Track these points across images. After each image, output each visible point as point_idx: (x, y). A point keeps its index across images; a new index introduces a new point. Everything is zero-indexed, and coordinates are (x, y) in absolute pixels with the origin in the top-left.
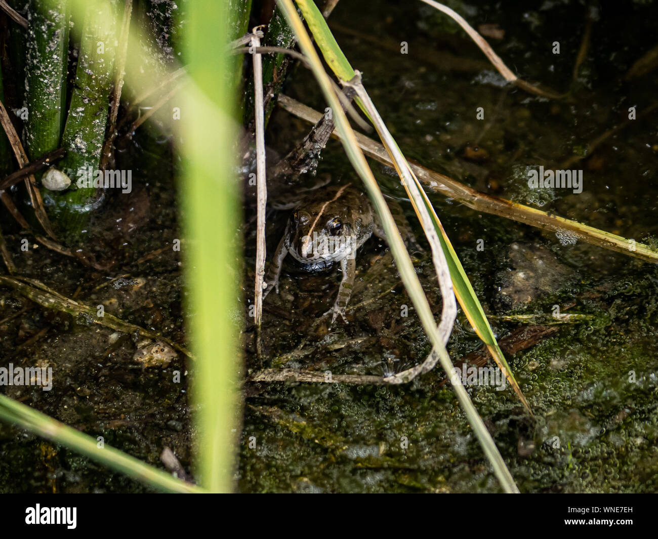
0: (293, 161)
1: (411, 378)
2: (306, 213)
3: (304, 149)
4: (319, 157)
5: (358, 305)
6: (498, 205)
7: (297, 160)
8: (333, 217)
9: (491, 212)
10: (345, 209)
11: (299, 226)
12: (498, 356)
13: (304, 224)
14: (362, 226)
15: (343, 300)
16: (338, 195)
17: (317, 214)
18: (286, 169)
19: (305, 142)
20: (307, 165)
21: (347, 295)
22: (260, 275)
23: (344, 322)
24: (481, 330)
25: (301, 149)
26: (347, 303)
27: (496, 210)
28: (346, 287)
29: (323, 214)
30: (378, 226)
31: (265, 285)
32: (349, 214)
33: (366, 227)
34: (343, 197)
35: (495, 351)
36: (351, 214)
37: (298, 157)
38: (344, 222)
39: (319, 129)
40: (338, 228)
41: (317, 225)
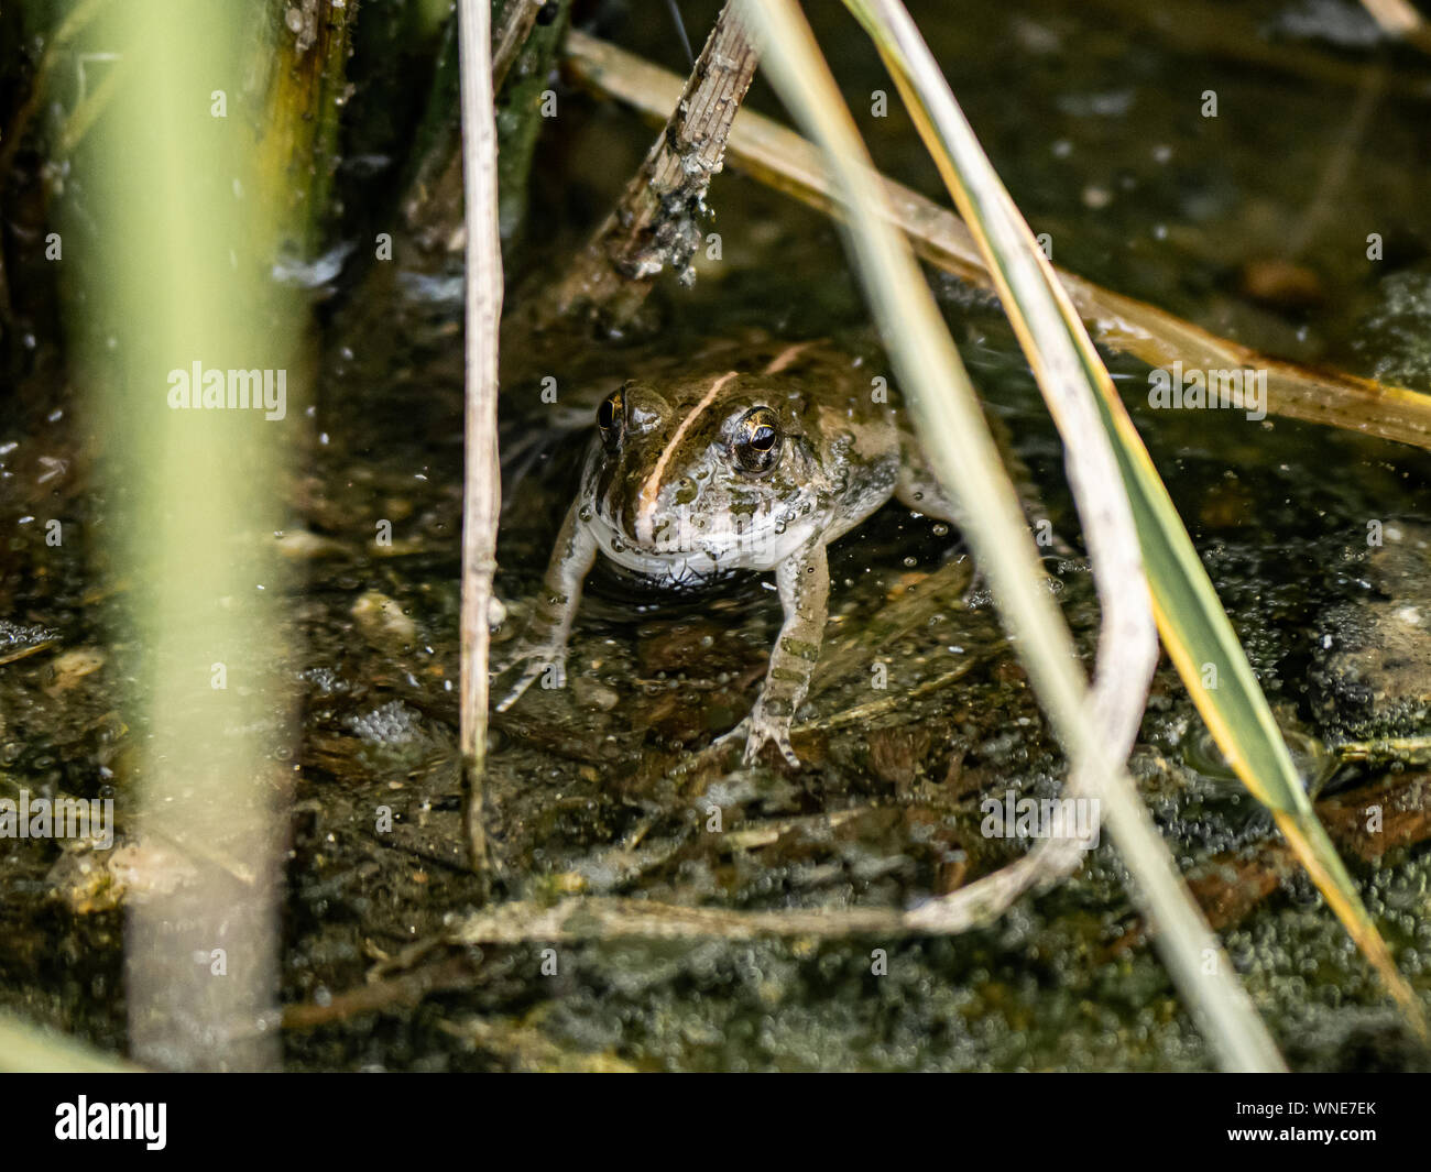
0: (617, 242)
1: (998, 904)
2: (655, 394)
3: (650, 189)
4: (703, 207)
5: (840, 718)
6: (1328, 393)
7: (628, 237)
8: (749, 403)
9: (1308, 415)
10: (794, 396)
11: (627, 437)
12: (1313, 847)
13: (644, 427)
14: (853, 456)
15: (783, 694)
16: (779, 364)
17: (692, 402)
18: (596, 278)
19: (655, 161)
20: (662, 244)
21: (800, 679)
22: (478, 572)
23: (784, 761)
24: (1253, 762)
25: (644, 191)
26: (795, 703)
27: (1323, 408)
28: (793, 653)
29: (715, 403)
30: (917, 473)
31: (498, 611)
32: (808, 410)
33: (871, 464)
34: (792, 371)
35: (1303, 830)
36: (818, 416)
37: (633, 224)
38: (786, 430)
39: (695, 97)
40: (764, 444)
41: (691, 434)
